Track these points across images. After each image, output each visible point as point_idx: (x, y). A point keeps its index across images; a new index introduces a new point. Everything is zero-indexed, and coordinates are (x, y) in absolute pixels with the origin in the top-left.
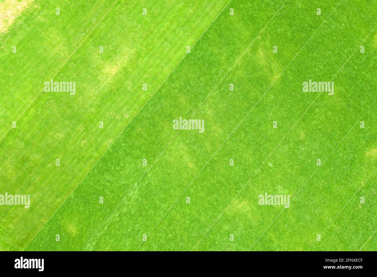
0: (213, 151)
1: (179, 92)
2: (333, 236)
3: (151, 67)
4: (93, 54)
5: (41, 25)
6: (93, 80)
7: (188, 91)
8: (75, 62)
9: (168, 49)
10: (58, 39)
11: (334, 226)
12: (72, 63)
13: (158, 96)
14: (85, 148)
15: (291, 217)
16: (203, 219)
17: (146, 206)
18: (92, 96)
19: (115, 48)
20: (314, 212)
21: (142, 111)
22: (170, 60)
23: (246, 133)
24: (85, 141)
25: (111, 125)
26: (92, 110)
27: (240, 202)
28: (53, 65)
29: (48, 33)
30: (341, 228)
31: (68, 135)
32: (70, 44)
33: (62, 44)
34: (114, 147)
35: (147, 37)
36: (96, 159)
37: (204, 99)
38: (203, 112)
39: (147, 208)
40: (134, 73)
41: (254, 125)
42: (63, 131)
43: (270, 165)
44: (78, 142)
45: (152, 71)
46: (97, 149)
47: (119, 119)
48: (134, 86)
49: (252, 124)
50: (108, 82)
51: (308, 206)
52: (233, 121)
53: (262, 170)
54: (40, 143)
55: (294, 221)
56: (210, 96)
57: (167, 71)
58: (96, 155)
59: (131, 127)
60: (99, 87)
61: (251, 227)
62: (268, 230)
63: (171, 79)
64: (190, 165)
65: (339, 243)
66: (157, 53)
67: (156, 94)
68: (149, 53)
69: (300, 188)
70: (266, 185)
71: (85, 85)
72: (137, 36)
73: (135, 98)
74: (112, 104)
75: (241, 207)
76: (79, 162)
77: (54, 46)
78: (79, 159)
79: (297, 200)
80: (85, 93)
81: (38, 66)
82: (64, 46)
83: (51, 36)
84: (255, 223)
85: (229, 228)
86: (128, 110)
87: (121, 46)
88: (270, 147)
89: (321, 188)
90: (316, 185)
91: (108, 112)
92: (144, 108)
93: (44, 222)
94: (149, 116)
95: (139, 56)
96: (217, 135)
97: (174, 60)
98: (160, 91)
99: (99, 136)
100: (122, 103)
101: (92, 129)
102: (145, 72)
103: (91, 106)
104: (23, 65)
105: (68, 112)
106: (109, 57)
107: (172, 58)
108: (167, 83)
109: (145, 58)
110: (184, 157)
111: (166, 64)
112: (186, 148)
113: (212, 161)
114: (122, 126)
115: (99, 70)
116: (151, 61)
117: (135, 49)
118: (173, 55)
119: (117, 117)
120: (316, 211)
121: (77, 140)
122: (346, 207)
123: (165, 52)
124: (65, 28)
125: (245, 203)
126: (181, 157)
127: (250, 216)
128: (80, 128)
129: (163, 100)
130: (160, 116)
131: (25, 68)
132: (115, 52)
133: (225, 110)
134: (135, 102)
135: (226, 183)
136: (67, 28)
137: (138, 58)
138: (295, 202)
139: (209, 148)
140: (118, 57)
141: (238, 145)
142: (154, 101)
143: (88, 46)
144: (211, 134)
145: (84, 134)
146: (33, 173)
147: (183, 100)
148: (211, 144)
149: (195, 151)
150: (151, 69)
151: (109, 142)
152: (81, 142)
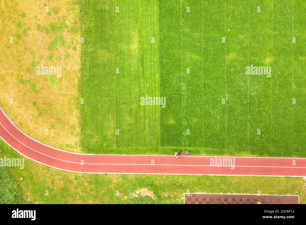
0: (201, 44)
1: (168, 32)
2: (278, 37)
3: (149, 32)
4: (122, 46)
5: (92, 52)
6: (130, 57)
7: (172, 29)
8: (117, 56)
9: (149, 19)
10: (103, 52)
11: (275, 33)
12: (117, 57)
13: (161, 41)
14: (150, 87)
15: (254, 44)
16: (220, 75)
17: (193, 89)
18: (136, 64)
19: (128, 37)
20: (262, 34)
21: (160, 53)
22: (154, 23)
23: (208, 26)
24: (148, 84)
25: (153, 69)
26: (140, 69)
27: (229, 55)
28: (110, 64)
29: (97, 53)
30: (278, 31)
31: (139, 87)
32: (110, 50)
33: (106, 53)
34: (161, 76)
35: (137, 21)
36: (158, 87)
37: (180, 27)
38: (184, 32)
39: (194, 89)
40: (144, 40)
41: (209, 20)
42: (136, 87)
43: (229, 30)
44: (146, 86)
45: (150, 33)
46: (155, 83)
47: (154, 64)
48: (149, 45)
49: (208, 20)
50: (137, 52)
51: (257, 34)
52: (199, 26)
53: (227, 35)
54: (131, 99)
55: (257, 44)
56: (183, 23)
57: (156, 28)
58: (156, 85)
59: (161, 63)
60: (136, 57)
61: (242, 62)
62: (250, 57)
63: (161, 30)
64: (197, 58)
65: (282, 38)
66: (147, 24)
67: (160, 41)
68: (143, 27)
69: (248, 29)
70: (234, 40)
71: (129, 62)
72: (133, 24)
73: (153, 50)
74: (146, 60)
75: (231, 57)
76: (152, 94)
77: (104, 56)
78: (151, 93)
79: (251, 35)
80: (132, 64)
81: (104, 70)
82: (108, 53)
83: (100, 53)
84: (242, 59)
85: (233, 69)
86: (154, 57)
87: (130, 34)
88: (223, 23)
89: (257, 22)
90: (254, 23)
91: (147, 65)
92: (160, 50)
93: (158, 128)
94: (164, 52)
95: (140, 32)
96: (198, 37)
97: (155, 21)
98: (160, 38)
99: (151, 77)
100: (150, 56)
101: (146, 76)
102: (148, 36)
103: (138, 68)
104: (99, 74)
105: (132, 78)
106: (129, 43)
107: (154, 21)
108: (160, 33)
109: (144, 30)
110: (192, 57)
111: (154, 25)
112: (190, 52)
113: (205, 49)
114: (157, 66)
115: (129, 51)
116: (147, 30)
117: (137, 30)
118: (153, 20)
119: (152, 63)
120: (262, 33)
121: (145, 86)
122: (273, 21)
123: (150, 21)
124: (102, 46)
125: (231, 54)
126: (191, 58)
127: (238, 57)
128: (142, 80)
129: (165, 41)
130: (168, 49)
131: (100, 74)
132: (130, 38)
133: (192, 24)
134: (154, 51)
135: (217, 53)
136: (103, 45)
137: (141, 33)
138: (251, 37)
139: (199, 45)
140: (133, 39)
141: (210, 33)
142: (161, 44)
143: (117, 45)
144: (195, 38)
145: (145, 81)
146: (138, 113)
147: (172, 34)
148: (198, 42)
149: (195, 51)
150: (149, 33)
151: (157, 77)
152: (147, 86)
